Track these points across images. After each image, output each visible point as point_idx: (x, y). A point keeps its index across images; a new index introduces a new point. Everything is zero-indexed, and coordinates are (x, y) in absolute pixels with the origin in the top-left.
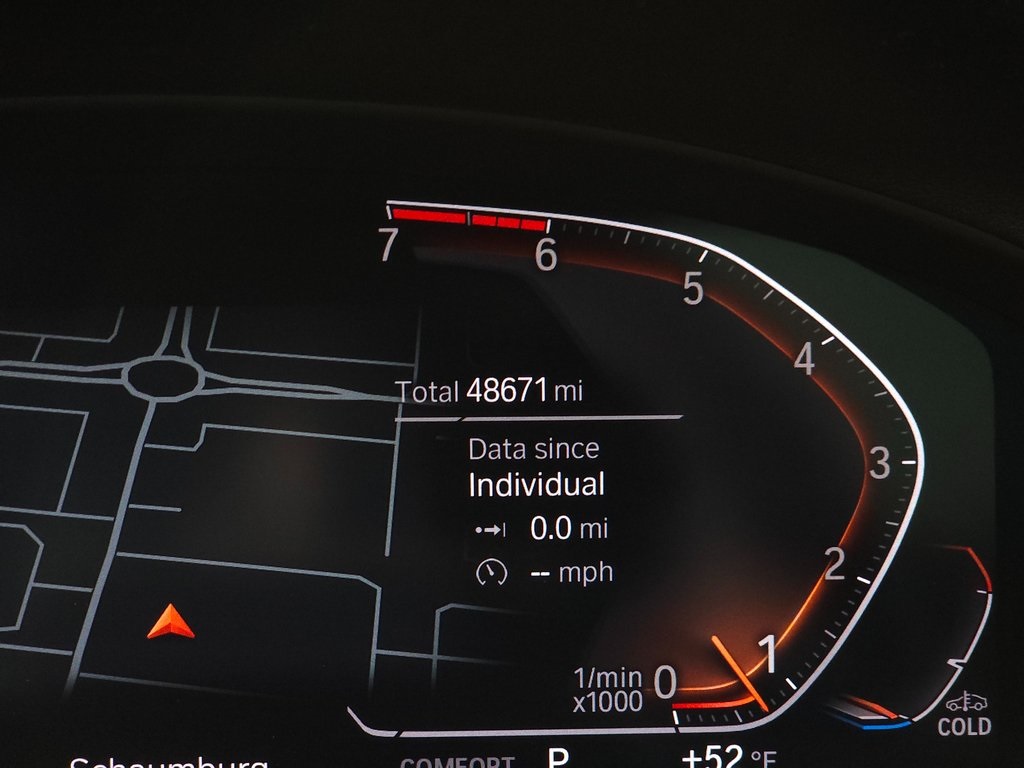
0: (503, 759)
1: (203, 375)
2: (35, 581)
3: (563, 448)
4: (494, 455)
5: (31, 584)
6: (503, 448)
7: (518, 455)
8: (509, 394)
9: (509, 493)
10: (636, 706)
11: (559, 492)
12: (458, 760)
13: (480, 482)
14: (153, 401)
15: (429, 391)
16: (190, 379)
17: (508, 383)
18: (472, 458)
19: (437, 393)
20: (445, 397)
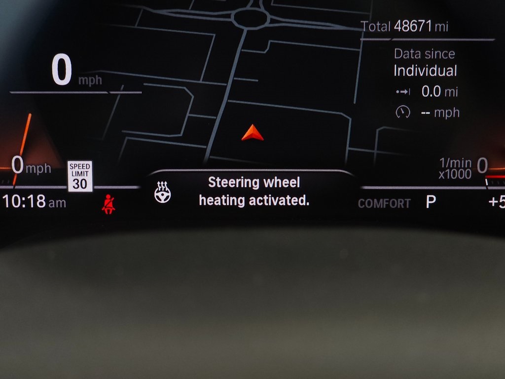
0: (406, 200)
1: (269, 17)
2: (190, 113)
3: (438, 54)
4: (406, 56)
5: (188, 114)
6: (410, 53)
7: (417, 56)
8: (414, 27)
9: (412, 74)
10: (468, 176)
11: (435, 74)
12: (385, 200)
13: (399, 69)
14: (246, 29)
15: (377, 26)
16: (263, 19)
17: (414, 23)
18: (395, 58)
19: (380, 27)
20: (384, 29)
